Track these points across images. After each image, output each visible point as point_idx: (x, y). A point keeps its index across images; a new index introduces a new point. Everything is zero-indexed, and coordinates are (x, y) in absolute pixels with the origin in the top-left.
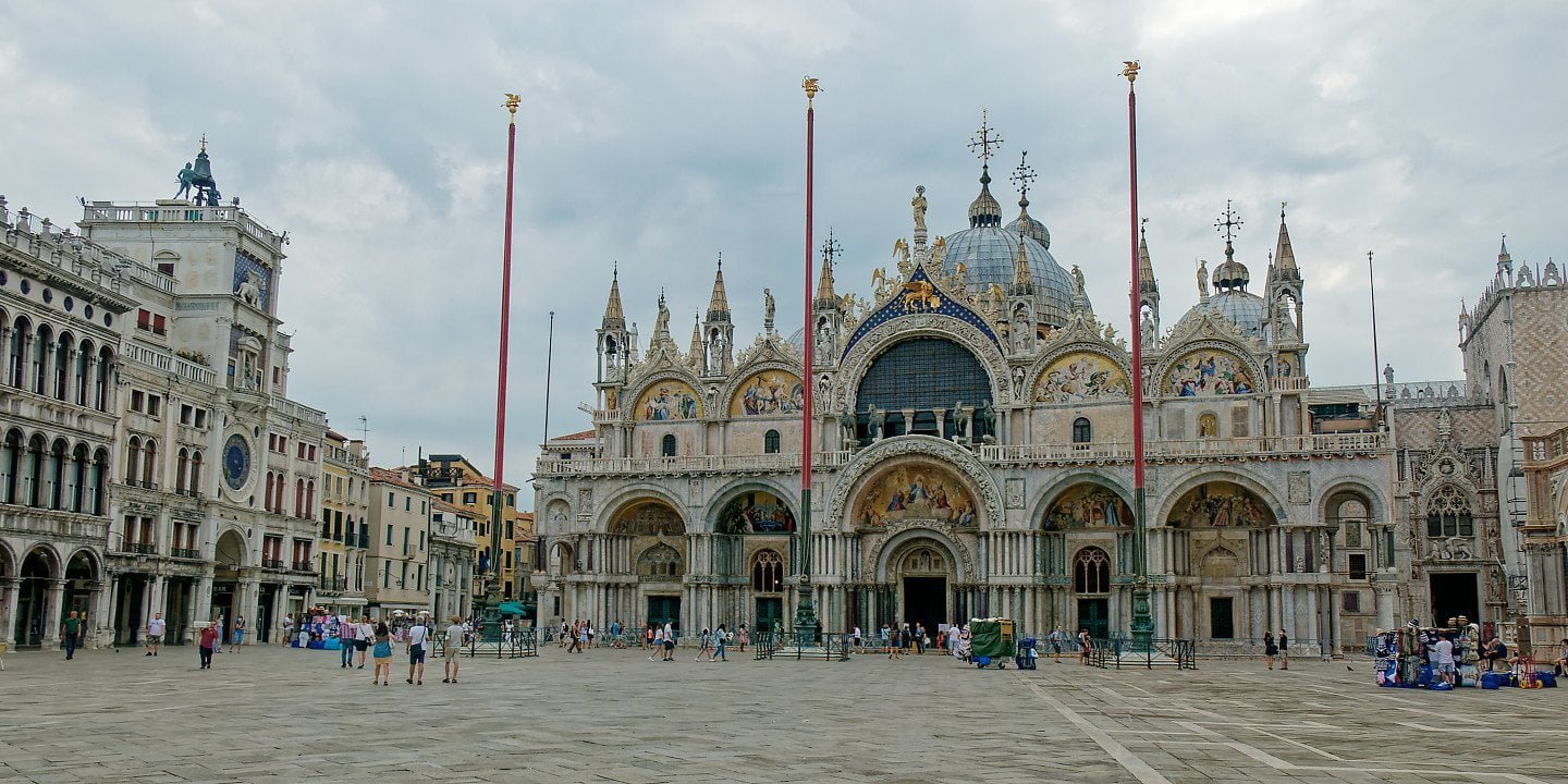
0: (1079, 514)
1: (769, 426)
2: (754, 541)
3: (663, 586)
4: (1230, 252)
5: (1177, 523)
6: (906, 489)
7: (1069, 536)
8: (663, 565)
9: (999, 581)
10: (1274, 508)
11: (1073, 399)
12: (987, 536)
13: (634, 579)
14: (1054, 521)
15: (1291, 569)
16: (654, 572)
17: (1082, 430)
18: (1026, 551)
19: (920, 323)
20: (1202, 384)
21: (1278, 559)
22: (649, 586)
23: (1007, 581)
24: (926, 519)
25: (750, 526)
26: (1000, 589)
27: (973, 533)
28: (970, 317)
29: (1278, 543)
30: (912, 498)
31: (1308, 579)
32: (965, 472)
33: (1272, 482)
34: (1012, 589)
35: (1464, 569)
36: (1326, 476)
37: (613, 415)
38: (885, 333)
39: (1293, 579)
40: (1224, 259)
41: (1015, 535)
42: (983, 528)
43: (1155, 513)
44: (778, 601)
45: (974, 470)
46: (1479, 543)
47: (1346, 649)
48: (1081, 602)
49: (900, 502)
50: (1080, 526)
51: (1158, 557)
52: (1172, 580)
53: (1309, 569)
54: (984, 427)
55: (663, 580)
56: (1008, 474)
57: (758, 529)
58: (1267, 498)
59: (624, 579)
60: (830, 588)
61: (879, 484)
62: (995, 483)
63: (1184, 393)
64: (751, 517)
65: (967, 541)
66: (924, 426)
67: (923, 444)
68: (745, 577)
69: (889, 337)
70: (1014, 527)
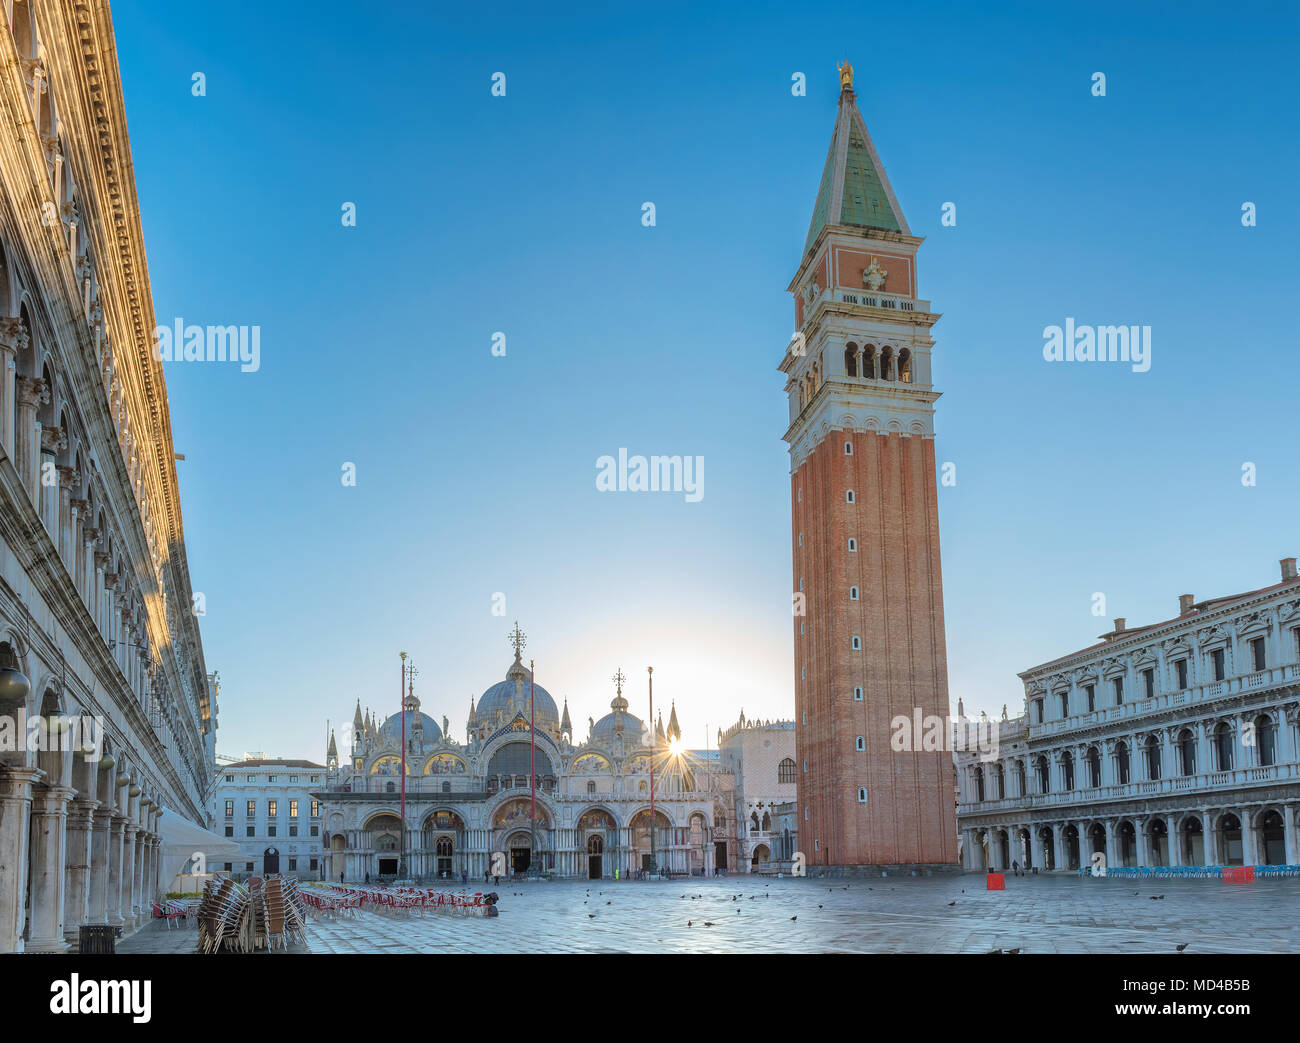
0: (590, 821)
1: (444, 779)
2: (438, 833)
3: (388, 854)
4: (619, 692)
5: (633, 826)
6: (515, 810)
7: (586, 831)
8: (388, 845)
9: (560, 850)
10: (671, 820)
11: (588, 773)
12: (554, 830)
13: (373, 851)
14: (582, 824)
15: (676, 843)
16: (383, 847)
17: (592, 786)
18: (571, 836)
19: (520, 736)
20: (641, 768)
21: (671, 840)
22: (380, 855)
23: (564, 850)
24: (523, 822)
25: (435, 826)
26: (561, 853)
27: (546, 829)
28: (542, 734)
29: (672, 833)
30: (517, 814)
31: (683, 847)
32: (545, 803)
33: (669, 809)
34: (566, 853)
35: (722, 840)
36: (689, 808)
37: (361, 772)
38: (503, 740)
39: (677, 847)
40: (617, 695)
41: (567, 831)
42: (553, 827)
43: (626, 822)
44: (450, 860)
45: (549, 802)
46: (728, 829)
47: (694, 875)
48: (590, 858)
49: (511, 816)
50: (591, 826)
51: (624, 839)
52: (631, 848)
53: (683, 843)
54: (552, 782)
55: (388, 852)
56: (565, 804)
57: (440, 827)
58: (668, 816)
59: (369, 852)
60: (483, 854)
61: (503, 808)
62: (558, 808)
63: (634, 772)
64: (436, 822)
65: (543, 833)
66: (521, 783)
67: (521, 791)
68: (435, 850)
69: (504, 742)
70: (566, 827)
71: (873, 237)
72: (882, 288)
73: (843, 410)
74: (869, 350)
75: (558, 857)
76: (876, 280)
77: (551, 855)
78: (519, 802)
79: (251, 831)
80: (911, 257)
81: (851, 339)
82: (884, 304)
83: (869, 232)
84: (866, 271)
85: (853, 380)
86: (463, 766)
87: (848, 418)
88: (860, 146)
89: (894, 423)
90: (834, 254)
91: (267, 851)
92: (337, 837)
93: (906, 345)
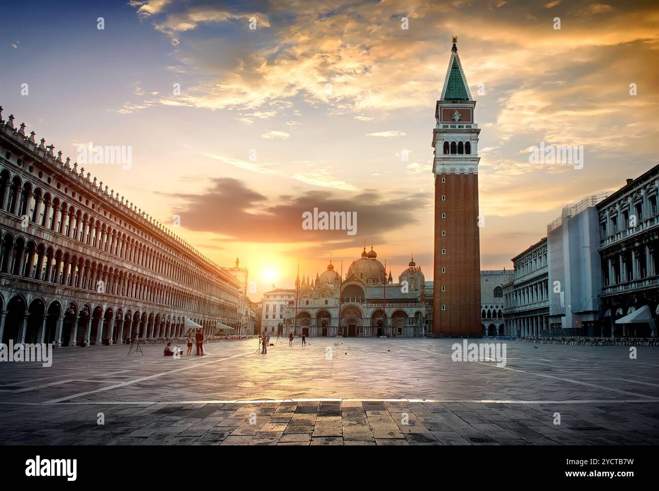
0: (378, 315)
1: (326, 299)
2: (323, 319)
5: (394, 317)
6: (350, 311)
7: (376, 318)
8: (306, 323)
9: (365, 326)
10: (408, 314)
13: (300, 325)
14: (374, 316)
16: (304, 324)
18: (369, 321)
19: (353, 283)
21: (408, 322)
22: (303, 326)
24: (353, 315)
28: (361, 282)
29: (408, 320)
31: (412, 325)
33: (407, 310)
34: (367, 327)
39: (410, 325)
41: (368, 319)
42: (362, 317)
43: (389, 315)
44: (327, 329)
45: (361, 308)
48: (378, 328)
49: (349, 313)
50: (378, 317)
51: (389, 322)
52: (392, 325)
53: (412, 324)
55: (306, 326)
56: (367, 308)
57: (323, 317)
59: (298, 325)
60: (337, 327)
61: (345, 310)
62: (364, 310)
64: (323, 315)
65: (360, 319)
66: (353, 300)
67: (353, 303)
68: (321, 325)
69: (347, 285)
70: (367, 317)
71: (456, 103)
72: (459, 120)
73: (442, 166)
74: (453, 143)
75: (364, 328)
76: (457, 118)
77: (362, 328)
78: (351, 308)
79: (274, 317)
80: (472, 108)
81: (446, 140)
82: (459, 127)
83: (454, 101)
84: (453, 115)
85: (446, 156)
86: (332, 294)
87: (443, 169)
88: (457, 68)
89: (462, 170)
90: (441, 109)
91: (279, 324)
92: (288, 320)
93: (468, 140)
